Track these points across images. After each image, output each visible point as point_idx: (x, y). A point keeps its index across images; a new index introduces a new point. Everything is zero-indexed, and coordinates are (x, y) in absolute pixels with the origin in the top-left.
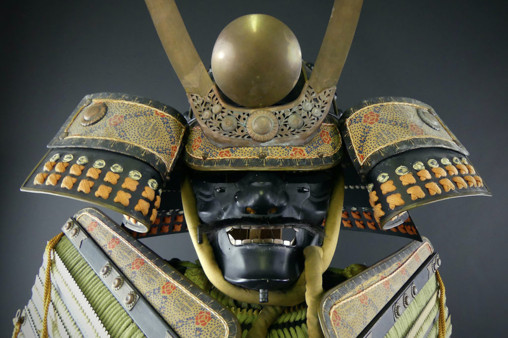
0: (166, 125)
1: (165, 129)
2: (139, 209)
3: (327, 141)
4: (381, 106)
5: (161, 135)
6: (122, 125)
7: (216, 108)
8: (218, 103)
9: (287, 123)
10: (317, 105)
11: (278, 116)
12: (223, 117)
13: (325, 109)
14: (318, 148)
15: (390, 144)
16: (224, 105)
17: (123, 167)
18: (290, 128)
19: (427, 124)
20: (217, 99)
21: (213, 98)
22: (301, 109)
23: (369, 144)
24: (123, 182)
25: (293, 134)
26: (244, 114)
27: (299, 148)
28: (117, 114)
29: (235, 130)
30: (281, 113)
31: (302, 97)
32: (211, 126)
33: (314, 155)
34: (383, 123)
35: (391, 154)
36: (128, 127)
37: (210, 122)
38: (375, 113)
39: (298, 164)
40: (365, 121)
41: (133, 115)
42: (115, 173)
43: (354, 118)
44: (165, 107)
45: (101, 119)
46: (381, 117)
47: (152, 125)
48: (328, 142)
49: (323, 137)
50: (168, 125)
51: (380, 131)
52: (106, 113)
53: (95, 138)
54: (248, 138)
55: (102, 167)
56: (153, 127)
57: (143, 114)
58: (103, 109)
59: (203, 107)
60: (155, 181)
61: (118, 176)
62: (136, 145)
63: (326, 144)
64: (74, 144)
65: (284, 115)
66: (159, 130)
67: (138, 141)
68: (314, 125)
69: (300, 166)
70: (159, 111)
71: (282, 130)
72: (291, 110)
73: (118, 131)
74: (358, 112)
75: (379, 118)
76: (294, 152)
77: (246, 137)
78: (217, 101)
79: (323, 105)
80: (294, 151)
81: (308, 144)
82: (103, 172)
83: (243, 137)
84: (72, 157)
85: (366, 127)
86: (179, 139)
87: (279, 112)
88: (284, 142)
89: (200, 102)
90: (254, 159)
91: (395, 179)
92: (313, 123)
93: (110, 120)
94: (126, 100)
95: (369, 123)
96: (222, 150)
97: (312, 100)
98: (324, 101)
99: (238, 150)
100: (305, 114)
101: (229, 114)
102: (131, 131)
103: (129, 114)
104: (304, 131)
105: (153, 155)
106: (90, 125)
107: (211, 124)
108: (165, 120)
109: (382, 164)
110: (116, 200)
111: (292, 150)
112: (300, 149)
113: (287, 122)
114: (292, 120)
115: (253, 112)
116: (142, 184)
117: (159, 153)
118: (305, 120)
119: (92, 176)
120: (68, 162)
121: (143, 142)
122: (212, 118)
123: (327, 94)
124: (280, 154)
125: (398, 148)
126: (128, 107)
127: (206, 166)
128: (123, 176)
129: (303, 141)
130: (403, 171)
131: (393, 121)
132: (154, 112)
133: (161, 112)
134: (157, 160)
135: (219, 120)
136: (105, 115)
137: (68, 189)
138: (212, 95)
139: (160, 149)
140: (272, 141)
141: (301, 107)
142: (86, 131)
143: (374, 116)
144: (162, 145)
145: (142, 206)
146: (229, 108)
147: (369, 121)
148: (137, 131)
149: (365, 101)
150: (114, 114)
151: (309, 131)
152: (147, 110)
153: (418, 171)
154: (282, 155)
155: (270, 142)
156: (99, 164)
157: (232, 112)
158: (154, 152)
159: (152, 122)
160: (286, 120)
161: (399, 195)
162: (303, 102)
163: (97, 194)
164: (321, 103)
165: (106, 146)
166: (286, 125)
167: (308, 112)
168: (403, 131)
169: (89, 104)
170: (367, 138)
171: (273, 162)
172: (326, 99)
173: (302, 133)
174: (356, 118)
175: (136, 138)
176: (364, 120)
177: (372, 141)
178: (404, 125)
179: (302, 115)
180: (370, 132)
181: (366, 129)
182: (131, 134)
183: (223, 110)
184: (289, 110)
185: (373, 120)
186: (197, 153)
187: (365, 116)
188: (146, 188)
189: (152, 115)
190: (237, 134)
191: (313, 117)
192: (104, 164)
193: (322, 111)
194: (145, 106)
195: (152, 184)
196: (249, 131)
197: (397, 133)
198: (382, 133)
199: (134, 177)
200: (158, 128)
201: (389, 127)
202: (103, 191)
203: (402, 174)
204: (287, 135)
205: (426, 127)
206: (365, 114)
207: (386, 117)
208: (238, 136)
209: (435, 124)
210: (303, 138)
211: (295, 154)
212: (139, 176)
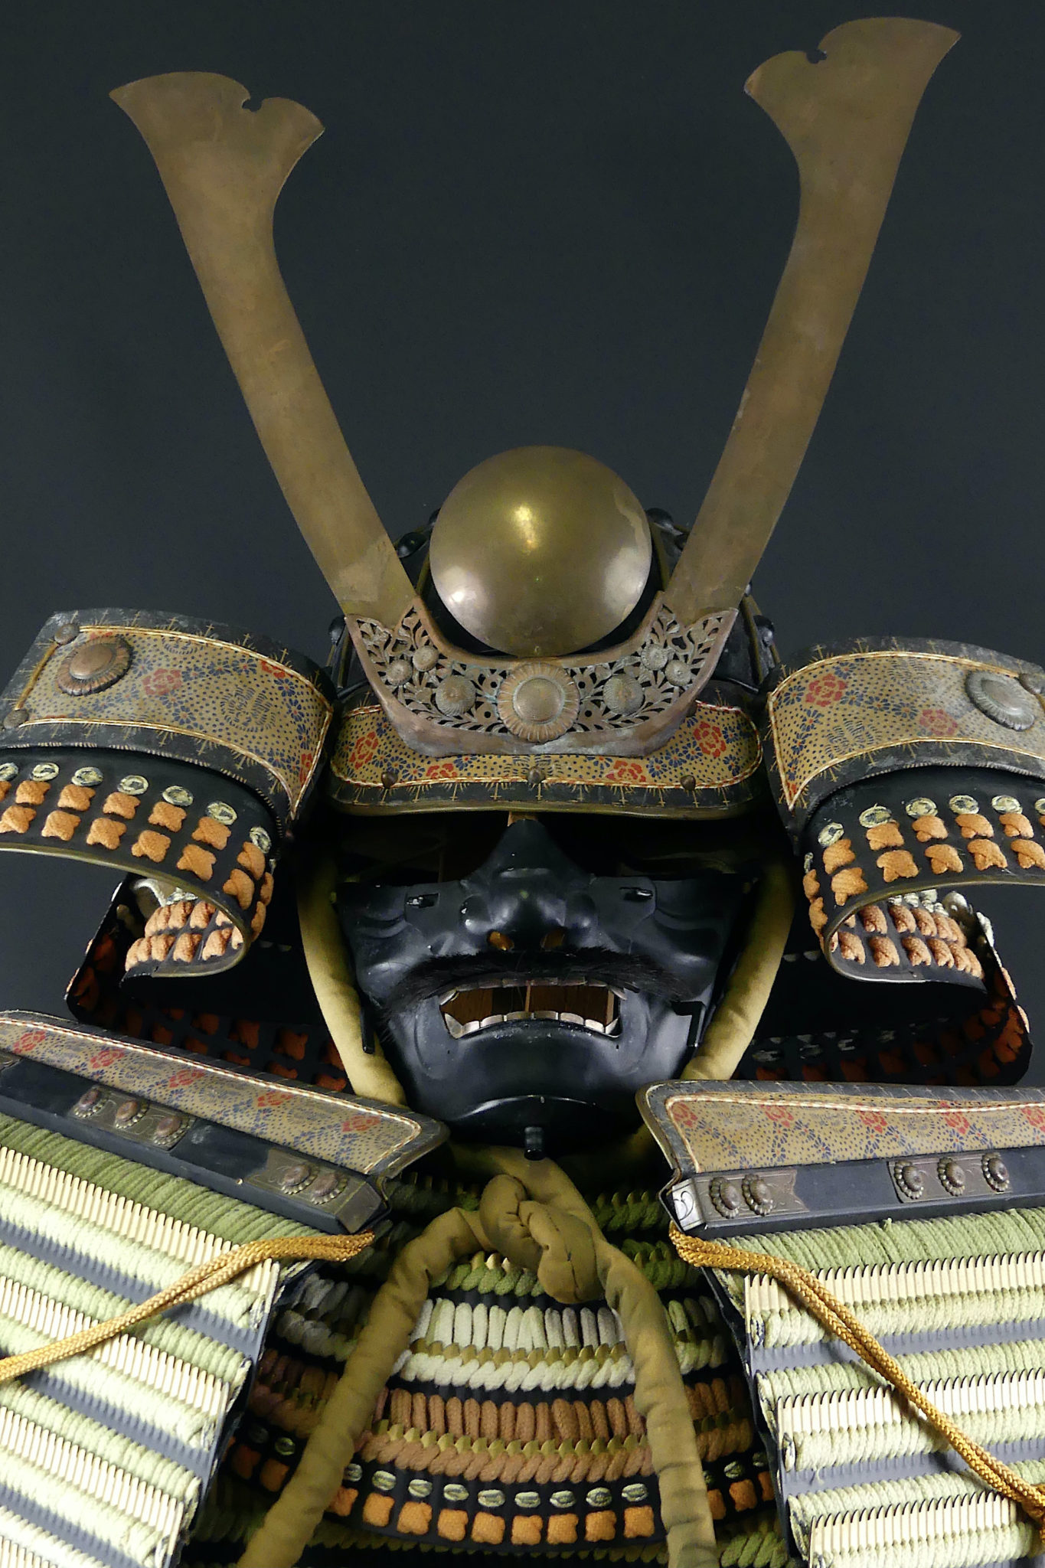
0: (287, 698)
1: (286, 709)
2: (233, 891)
3: (713, 750)
4: (857, 660)
5: (278, 723)
6: (180, 694)
7: (423, 657)
8: (427, 643)
9: (600, 698)
10: (681, 654)
11: (577, 679)
12: (440, 680)
13: (702, 665)
14: (684, 766)
15: (856, 753)
16: (442, 648)
17: (191, 790)
18: (607, 710)
20: (425, 633)
21: (415, 629)
22: (638, 664)
23: (810, 756)
24: (196, 826)
25: (617, 726)
26: (493, 671)
27: (632, 761)
28: (164, 667)
29: (470, 712)
30: (587, 673)
31: (644, 635)
32: (408, 702)
33: (669, 782)
34: (851, 703)
35: (854, 778)
36: (196, 699)
37: (404, 690)
38: (838, 679)
39: (623, 800)
40: (810, 699)
41: (206, 671)
42: (176, 806)
43: (787, 691)
44: (285, 652)
45: (120, 677)
46: (849, 690)
47: (255, 696)
48: (716, 755)
49: (703, 740)
50: (293, 698)
51: (841, 722)
52: (130, 662)
53: (116, 723)
54: (501, 731)
55: (140, 791)
56: (259, 701)
57: (231, 669)
58: (122, 655)
59: (388, 653)
60: (265, 833)
61: (181, 814)
62: (221, 742)
63: (711, 757)
64: (56, 740)
65: (593, 676)
66: (272, 709)
67: (223, 733)
68: (671, 705)
69: (630, 804)
70: (270, 662)
71: (588, 714)
72: (612, 665)
73: (173, 709)
74: (797, 674)
75: (844, 691)
76: (616, 772)
77: (496, 730)
78: (425, 638)
79: (696, 657)
80: (616, 767)
81: (657, 755)
82: (145, 803)
83: (489, 729)
84: (57, 769)
85: (809, 713)
86: (318, 736)
87: (583, 670)
88: (592, 744)
89: (380, 638)
90: (514, 783)
91: (856, 837)
92: (668, 701)
93: (146, 682)
94: (183, 631)
95: (819, 703)
96: (433, 763)
97: (670, 642)
98: (701, 646)
99: (474, 763)
100: (646, 675)
101: (455, 673)
102: (206, 708)
103: (196, 668)
104: (644, 718)
105: (262, 768)
106: (90, 692)
107: (408, 696)
108: (285, 685)
109: (834, 802)
110: (181, 865)
111: (612, 764)
112: (633, 765)
113: (601, 694)
114: (613, 694)
115: (517, 669)
116: (239, 835)
117: (274, 765)
118: (648, 691)
119: (119, 810)
120: (47, 781)
121: (238, 737)
122: (411, 681)
123: (709, 627)
124: (579, 773)
125: (874, 764)
126: (188, 650)
127: (393, 804)
128: (195, 813)
129: (642, 745)
130: (878, 817)
131: (878, 699)
132: (258, 663)
133: (275, 663)
134: (272, 782)
135: (429, 685)
136: (129, 668)
137: (63, 838)
138: (411, 622)
139: (277, 758)
140: (562, 740)
141: (638, 659)
142: (82, 708)
143: (834, 685)
144: (281, 747)
145: (239, 884)
146: (455, 658)
147: (819, 698)
148: (219, 709)
149: (819, 648)
150: (155, 668)
151: (657, 721)
152: (239, 657)
154: (584, 776)
155: (556, 743)
156: (132, 785)
157: (464, 667)
158: (266, 763)
159: (255, 688)
160: (599, 689)
161: (858, 871)
162: (643, 646)
163: (135, 850)
164: (691, 651)
165: (148, 744)
166: (597, 703)
167: (655, 673)
168: (898, 724)
169: (73, 640)
170: (808, 739)
171: (562, 792)
172: (707, 641)
173: (641, 722)
174: (791, 690)
175: (219, 727)
176: (808, 696)
177: (817, 748)
178: (905, 711)
179: (641, 680)
180: (816, 725)
181: (808, 719)
182: (205, 715)
183: (441, 661)
184: (607, 665)
185: (829, 695)
186: (367, 774)
187: (812, 685)
188: (247, 846)
189: (254, 672)
190: (475, 721)
191: (668, 685)
192: (146, 785)
193: (695, 671)
194: (233, 647)
195: (259, 837)
196: (505, 714)
197: (880, 728)
198: (844, 728)
199: (220, 816)
200: (269, 705)
201: (863, 715)
202: (149, 845)
203: (872, 825)
204: (598, 727)
205: (974, 721)
206: (812, 680)
207: (862, 689)
208: (476, 727)
209: (1015, 711)
210: (642, 737)
211: (620, 775)
212: (231, 817)
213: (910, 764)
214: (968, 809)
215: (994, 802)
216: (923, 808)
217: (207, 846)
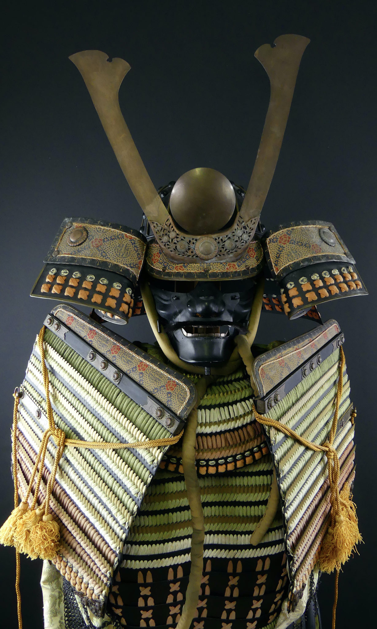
0: (133, 245)
1: (133, 249)
2: (123, 310)
3: (252, 256)
4: (292, 229)
5: (131, 254)
6: (102, 247)
7: (172, 235)
8: (173, 230)
10: (245, 231)
11: (217, 241)
12: (178, 242)
13: (251, 234)
14: (246, 262)
15: (296, 260)
16: (178, 232)
17: (108, 280)
18: (226, 250)
19: (325, 242)
20: (172, 227)
21: (169, 225)
22: (234, 235)
23: (282, 260)
24: (110, 291)
25: (228, 254)
26: (193, 239)
27: (233, 263)
28: (97, 238)
29: (187, 251)
30: (220, 239)
31: (235, 226)
32: (169, 248)
33: (243, 268)
34: (292, 243)
35: (296, 268)
36: (107, 249)
37: (168, 245)
38: (287, 236)
39: (231, 276)
40: (280, 242)
41: (109, 239)
42: (103, 285)
43: (272, 238)
44: (131, 231)
45: (85, 241)
46: (291, 239)
47: (124, 246)
48: (253, 257)
49: (250, 253)
50: (135, 245)
51: (290, 250)
52: (87, 236)
53: (84, 257)
54: (196, 257)
55: (93, 280)
56: (125, 248)
57: (116, 238)
58: (85, 233)
59: (162, 233)
60: (130, 289)
61: (105, 287)
62: (115, 263)
64: (67, 262)
65: (222, 240)
66: (129, 250)
67: (116, 260)
68: (243, 247)
69: (233, 277)
70: (128, 235)
71: (221, 251)
72: (227, 236)
73: (100, 252)
74: (275, 234)
75: (290, 240)
76: (229, 267)
77: (194, 257)
78: (173, 229)
79: (250, 231)
81: (239, 260)
82: (95, 284)
83: (192, 256)
84: (68, 272)
85: (280, 246)
87: (219, 238)
88: (222, 259)
89: (159, 228)
90: (201, 273)
91: (298, 286)
92: (242, 245)
93: (92, 242)
94: (102, 226)
95: (283, 243)
96: (177, 265)
97: (242, 228)
98: (250, 228)
99: (189, 266)
100: (237, 239)
101: (182, 240)
102: (110, 252)
103: (106, 238)
104: (236, 251)
105: (128, 270)
106: (76, 246)
107: (168, 246)
108: (133, 241)
109: (291, 275)
110: (107, 304)
111: (227, 265)
112: (233, 265)
113: (224, 245)
114: (228, 244)
115: (200, 238)
116: (123, 292)
117: (131, 268)
118: (237, 243)
119: (86, 287)
120: (65, 276)
121: (120, 261)
122: (169, 242)
123: (253, 222)
124: (219, 268)
125: (302, 264)
126: (104, 232)
127: (165, 277)
128: (109, 286)
129: (235, 259)
130: (304, 281)
131: (299, 242)
132: (124, 235)
133: (129, 235)
134: (131, 273)
135: (175, 243)
136: (87, 238)
137: (71, 296)
138: (168, 223)
139: (132, 265)
140: (214, 259)
141: (234, 234)
142: (74, 251)
143: (286, 238)
144: (133, 261)
145: (124, 308)
146: (182, 235)
147: (283, 242)
148: (114, 252)
149: (281, 226)
150: (95, 237)
151: (239, 251)
152: (119, 234)
153: (314, 280)
155: (212, 260)
156: (90, 278)
157: (184, 238)
158: (129, 268)
159: (124, 244)
160: (224, 244)
161: (300, 298)
162: (235, 230)
163: (93, 300)
164: (248, 230)
165: (94, 264)
166: (223, 248)
167: (239, 238)
168: (306, 251)
169: (71, 227)
170: (281, 255)
171: (214, 275)
172: (252, 226)
173: (235, 252)
174: (274, 238)
175: (114, 258)
177: (284, 258)
178: (307, 246)
179: (235, 240)
180: (283, 250)
181: (280, 248)
182: (110, 254)
183: (178, 236)
184: (225, 236)
185: (286, 241)
186: (157, 266)
187: (280, 238)
188: (125, 295)
189: (123, 238)
190: (188, 254)
191: (242, 241)
192: (94, 278)
193: (250, 236)
194: (117, 231)
195: (128, 290)
196: (198, 252)
197: (301, 252)
198: (291, 252)
199: (117, 286)
200: (128, 248)
201: (296, 247)
202: (97, 298)
203: (303, 283)
204: (224, 255)
205: (324, 245)
206: (280, 236)
207: (295, 239)
208: (189, 256)
209: (332, 241)
210: (235, 256)
211: (230, 268)
212: (120, 287)
213: (312, 264)
214: (327, 276)
215: (333, 271)
216: (315, 277)
217: (113, 297)
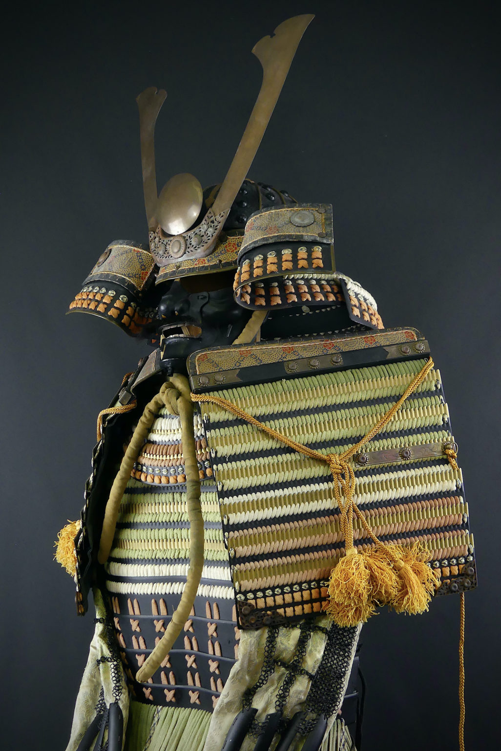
0: (139, 257)
4: (260, 216)
6: (112, 262)
7: (157, 240)
10: (212, 225)
11: (186, 238)
12: (160, 246)
13: (218, 227)
14: (219, 257)
16: (161, 237)
18: (193, 246)
20: (159, 233)
22: (200, 231)
25: (196, 250)
26: (169, 241)
27: (203, 258)
28: (113, 255)
29: (165, 253)
30: (188, 236)
31: (203, 222)
33: (213, 262)
34: (253, 229)
36: (115, 263)
37: (154, 250)
38: (253, 223)
39: (197, 271)
40: (246, 231)
41: (120, 254)
42: (102, 293)
44: (141, 245)
45: (106, 259)
47: (129, 259)
48: (233, 251)
49: (228, 248)
50: (141, 257)
53: (99, 273)
54: (171, 257)
55: (97, 291)
57: (125, 253)
58: (110, 253)
59: (153, 241)
60: (125, 296)
61: (102, 295)
62: (115, 274)
63: (230, 252)
65: (190, 237)
66: (133, 262)
67: (116, 271)
71: (189, 248)
72: (194, 232)
73: (109, 267)
75: (253, 226)
76: (197, 263)
78: (159, 235)
79: (217, 225)
82: (96, 294)
83: (169, 257)
84: (87, 288)
86: (150, 266)
88: (191, 256)
89: (153, 237)
90: (174, 271)
92: (209, 239)
97: (210, 222)
98: (218, 221)
99: (168, 267)
100: (202, 233)
101: (162, 243)
102: (116, 265)
103: (118, 254)
104: (203, 246)
107: (155, 252)
108: (139, 254)
111: (197, 261)
112: (203, 260)
113: (191, 241)
114: (194, 240)
115: (173, 239)
117: (129, 277)
118: (203, 238)
121: (119, 272)
122: (155, 247)
123: (222, 216)
124: (188, 265)
126: (120, 249)
128: (105, 295)
129: (204, 254)
131: (259, 227)
132: (133, 250)
133: (137, 249)
134: (128, 282)
135: (158, 248)
138: (158, 231)
139: (131, 275)
140: (184, 257)
141: (200, 229)
142: (98, 270)
143: (251, 225)
144: (133, 272)
148: (119, 264)
151: (207, 246)
152: (129, 249)
153: (255, 261)
156: (96, 289)
157: (164, 241)
158: (125, 277)
159: (130, 257)
161: (237, 281)
162: (202, 225)
164: (216, 223)
165: (102, 277)
166: (191, 244)
167: (205, 232)
168: (260, 234)
169: (107, 251)
171: (182, 271)
172: (220, 220)
178: (264, 229)
179: (201, 235)
182: (115, 267)
183: (160, 241)
185: (249, 228)
188: (118, 301)
189: (131, 252)
190: (166, 255)
191: (209, 235)
192: (98, 289)
193: (216, 229)
194: (128, 247)
196: (171, 252)
197: (255, 236)
198: (248, 238)
201: (254, 232)
204: (192, 251)
206: (248, 225)
207: (257, 225)
208: (166, 257)
210: (204, 251)
211: (199, 263)
212: (113, 294)
214: (272, 255)
215: (282, 251)
216: (259, 258)
